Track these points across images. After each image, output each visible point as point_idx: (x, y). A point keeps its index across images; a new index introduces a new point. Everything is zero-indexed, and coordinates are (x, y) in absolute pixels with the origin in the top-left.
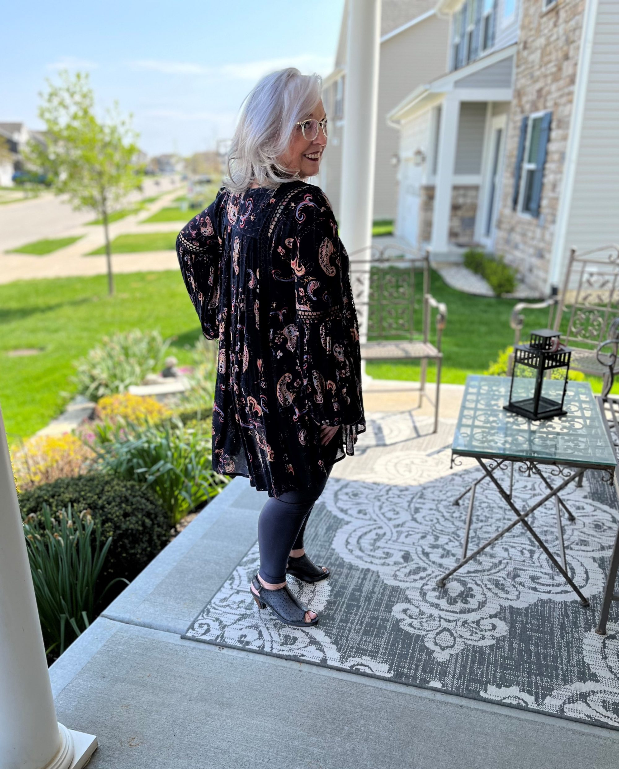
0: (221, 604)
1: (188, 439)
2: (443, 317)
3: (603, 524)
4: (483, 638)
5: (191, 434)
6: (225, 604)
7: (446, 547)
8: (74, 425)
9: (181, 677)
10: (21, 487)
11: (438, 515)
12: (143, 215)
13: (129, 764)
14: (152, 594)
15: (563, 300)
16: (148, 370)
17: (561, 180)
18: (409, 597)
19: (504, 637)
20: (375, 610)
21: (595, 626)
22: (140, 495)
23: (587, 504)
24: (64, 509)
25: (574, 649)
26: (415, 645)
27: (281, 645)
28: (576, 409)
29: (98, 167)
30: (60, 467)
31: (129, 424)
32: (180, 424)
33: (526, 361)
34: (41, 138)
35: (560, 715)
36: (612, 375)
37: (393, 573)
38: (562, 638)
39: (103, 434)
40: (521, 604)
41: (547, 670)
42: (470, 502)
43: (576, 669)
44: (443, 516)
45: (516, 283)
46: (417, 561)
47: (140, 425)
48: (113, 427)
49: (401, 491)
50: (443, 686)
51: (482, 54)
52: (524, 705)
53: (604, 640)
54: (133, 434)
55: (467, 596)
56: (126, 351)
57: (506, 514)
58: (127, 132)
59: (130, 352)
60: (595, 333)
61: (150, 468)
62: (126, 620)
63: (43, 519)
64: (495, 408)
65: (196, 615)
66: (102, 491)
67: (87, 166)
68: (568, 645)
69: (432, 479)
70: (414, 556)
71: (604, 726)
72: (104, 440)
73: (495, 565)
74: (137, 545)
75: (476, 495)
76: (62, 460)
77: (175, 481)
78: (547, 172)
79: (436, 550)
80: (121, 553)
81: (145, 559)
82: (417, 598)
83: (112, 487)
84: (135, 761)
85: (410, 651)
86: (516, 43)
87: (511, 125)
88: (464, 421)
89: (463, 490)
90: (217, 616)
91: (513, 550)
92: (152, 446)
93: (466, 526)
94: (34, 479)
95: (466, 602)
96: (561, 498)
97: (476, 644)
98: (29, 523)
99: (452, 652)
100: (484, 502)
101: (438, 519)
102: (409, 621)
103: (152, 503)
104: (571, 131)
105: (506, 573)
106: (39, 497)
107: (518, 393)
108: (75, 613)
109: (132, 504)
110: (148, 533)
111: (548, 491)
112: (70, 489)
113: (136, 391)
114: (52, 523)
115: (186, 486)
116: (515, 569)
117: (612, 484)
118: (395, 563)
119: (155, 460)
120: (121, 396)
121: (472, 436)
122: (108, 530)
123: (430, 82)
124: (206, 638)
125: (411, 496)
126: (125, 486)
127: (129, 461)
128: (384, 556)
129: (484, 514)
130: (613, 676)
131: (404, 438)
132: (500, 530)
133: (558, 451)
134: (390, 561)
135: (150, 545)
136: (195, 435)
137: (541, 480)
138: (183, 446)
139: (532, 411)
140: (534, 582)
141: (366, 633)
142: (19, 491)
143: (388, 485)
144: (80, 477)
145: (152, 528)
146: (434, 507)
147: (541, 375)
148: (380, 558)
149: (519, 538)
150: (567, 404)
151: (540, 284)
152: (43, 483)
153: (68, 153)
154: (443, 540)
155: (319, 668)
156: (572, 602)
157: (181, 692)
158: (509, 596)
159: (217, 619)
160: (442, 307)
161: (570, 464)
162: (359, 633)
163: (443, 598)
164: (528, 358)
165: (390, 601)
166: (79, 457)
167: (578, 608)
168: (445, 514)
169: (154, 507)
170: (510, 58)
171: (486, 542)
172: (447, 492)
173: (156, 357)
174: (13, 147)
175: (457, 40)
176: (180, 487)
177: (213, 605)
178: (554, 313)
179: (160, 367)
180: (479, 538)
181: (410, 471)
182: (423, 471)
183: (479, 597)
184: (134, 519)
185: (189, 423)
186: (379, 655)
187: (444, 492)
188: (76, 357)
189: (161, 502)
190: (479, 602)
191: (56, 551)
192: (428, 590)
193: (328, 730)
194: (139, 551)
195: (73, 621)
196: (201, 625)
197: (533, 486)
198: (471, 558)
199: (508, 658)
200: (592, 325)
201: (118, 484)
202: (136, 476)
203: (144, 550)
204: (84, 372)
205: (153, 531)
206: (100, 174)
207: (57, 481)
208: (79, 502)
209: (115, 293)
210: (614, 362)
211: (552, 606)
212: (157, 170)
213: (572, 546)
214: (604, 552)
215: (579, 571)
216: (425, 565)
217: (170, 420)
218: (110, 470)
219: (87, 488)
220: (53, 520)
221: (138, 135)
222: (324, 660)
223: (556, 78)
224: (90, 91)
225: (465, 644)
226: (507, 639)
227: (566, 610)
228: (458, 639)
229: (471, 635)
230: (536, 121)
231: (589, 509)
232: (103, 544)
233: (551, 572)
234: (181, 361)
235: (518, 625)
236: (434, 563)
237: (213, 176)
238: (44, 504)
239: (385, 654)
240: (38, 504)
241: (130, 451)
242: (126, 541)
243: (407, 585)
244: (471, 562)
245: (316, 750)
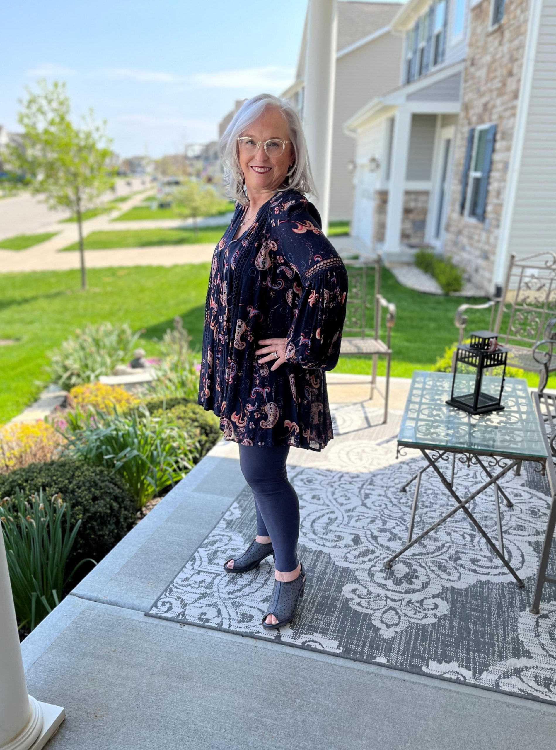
0: (183, 583)
1: (154, 427)
2: (392, 316)
3: (539, 510)
4: (426, 616)
5: (157, 422)
6: (186, 583)
7: (393, 531)
8: (47, 413)
9: (144, 652)
11: (386, 501)
12: (115, 214)
13: (94, 734)
14: (118, 573)
15: (504, 301)
16: (117, 360)
17: (504, 187)
18: (358, 577)
19: (445, 615)
20: (326, 590)
21: (529, 606)
22: (108, 480)
23: (524, 491)
24: (36, 493)
25: (510, 627)
26: (363, 623)
27: (239, 623)
28: (513, 404)
29: (73, 169)
30: (33, 452)
31: (99, 414)
32: (147, 414)
34: (20, 140)
35: (496, 689)
36: (547, 371)
37: (343, 555)
38: (499, 617)
39: (74, 422)
40: (461, 585)
41: (484, 647)
42: (416, 489)
43: (511, 646)
44: (391, 502)
45: (463, 282)
46: (366, 544)
47: (109, 414)
48: (84, 416)
49: (353, 478)
50: (388, 662)
51: (433, 69)
52: (462, 679)
53: (538, 619)
54: (102, 422)
55: (412, 577)
56: (97, 342)
57: (449, 500)
58: (101, 137)
59: (101, 344)
60: (533, 332)
61: (117, 454)
62: (94, 598)
63: (16, 502)
64: (439, 402)
65: (160, 593)
66: (73, 476)
67: (63, 169)
68: (504, 624)
69: (381, 467)
70: (363, 539)
71: (536, 699)
72: (75, 427)
73: (438, 549)
74: (104, 528)
75: (422, 482)
76: (36, 445)
77: (141, 467)
78: (492, 180)
79: (383, 533)
80: (89, 535)
81: (112, 540)
82: (366, 579)
83: (82, 473)
84: (100, 732)
85: (359, 629)
86: (464, 60)
87: (459, 136)
88: (410, 414)
89: (410, 478)
90: (179, 595)
91: (455, 534)
92: (120, 434)
93: (412, 512)
94: (8, 463)
95: (411, 583)
96: (500, 485)
97: (419, 622)
98: (3, 505)
99: (397, 630)
100: (430, 489)
101: (386, 505)
102: (358, 600)
103: (119, 487)
104: (514, 143)
105: (448, 555)
106: (13, 481)
107: (460, 389)
108: (45, 591)
109: (101, 488)
110: (115, 516)
111: (488, 479)
112: (43, 474)
113: (106, 380)
114: (25, 506)
115: (152, 471)
116: (457, 552)
117: (543, 475)
118: (346, 546)
119: (123, 447)
120: (91, 386)
121: (416, 429)
122: (78, 512)
123: (384, 95)
124: (168, 615)
125: (362, 483)
126: (94, 471)
127: (98, 447)
128: (336, 539)
129: (429, 500)
130: (545, 653)
131: (356, 428)
132: (444, 515)
133: (496, 444)
134: (342, 543)
135: (117, 527)
136: (160, 423)
137: (482, 469)
138: (148, 433)
139: (472, 405)
140: (474, 565)
141: (318, 611)
143: (340, 472)
144: (52, 463)
145: (119, 512)
146: (383, 494)
147: (480, 373)
148: (332, 541)
149: (460, 523)
150: (504, 400)
151: (486, 284)
152: (17, 467)
153: (45, 156)
154: (391, 524)
155: (273, 644)
156: (509, 583)
157: (145, 666)
158: (451, 578)
159: (179, 598)
160: (392, 307)
161: (506, 455)
162: (311, 611)
163: (389, 579)
164: (469, 357)
165: (340, 581)
166: (51, 443)
167: (514, 589)
168: (393, 500)
169: (121, 491)
170: (458, 75)
171: (430, 527)
172: (395, 479)
173: (125, 349)
175: (410, 55)
176: (146, 472)
177: (175, 585)
178: (496, 314)
179: (129, 358)
180: (424, 523)
181: (361, 459)
182: (373, 459)
183: (423, 579)
184: (101, 503)
185: (155, 411)
186: (329, 632)
187: (392, 479)
188: (51, 347)
189: (128, 486)
190: (423, 583)
191: (27, 532)
192: (376, 571)
193: (281, 703)
194: (107, 533)
195: (44, 599)
196: (164, 604)
197: (475, 474)
198: (416, 541)
199: (448, 636)
200: (530, 325)
201: (88, 470)
202: (104, 462)
203: (112, 532)
204: (57, 362)
205: (120, 514)
206: (75, 175)
207: (30, 466)
208: (51, 486)
209: (87, 287)
210: (550, 359)
211: (490, 587)
212: (128, 172)
213: (510, 531)
214: (539, 536)
215: (516, 554)
216: (374, 548)
217: (138, 409)
218: (80, 456)
219: (59, 473)
220: (26, 503)
221: (111, 141)
222: (278, 636)
223: (501, 92)
224: (66, 99)
225: (409, 622)
226: (448, 618)
227: (503, 591)
228: (402, 618)
229: (415, 614)
230: (482, 132)
231: (526, 496)
232: (73, 526)
233: (490, 555)
234: (149, 353)
235: (459, 605)
236: (382, 545)
237: (181, 178)
238: (17, 489)
239: (334, 631)
240: (12, 488)
241: (99, 438)
242: (95, 523)
243: (357, 566)
244: (415, 545)
245: (269, 721)
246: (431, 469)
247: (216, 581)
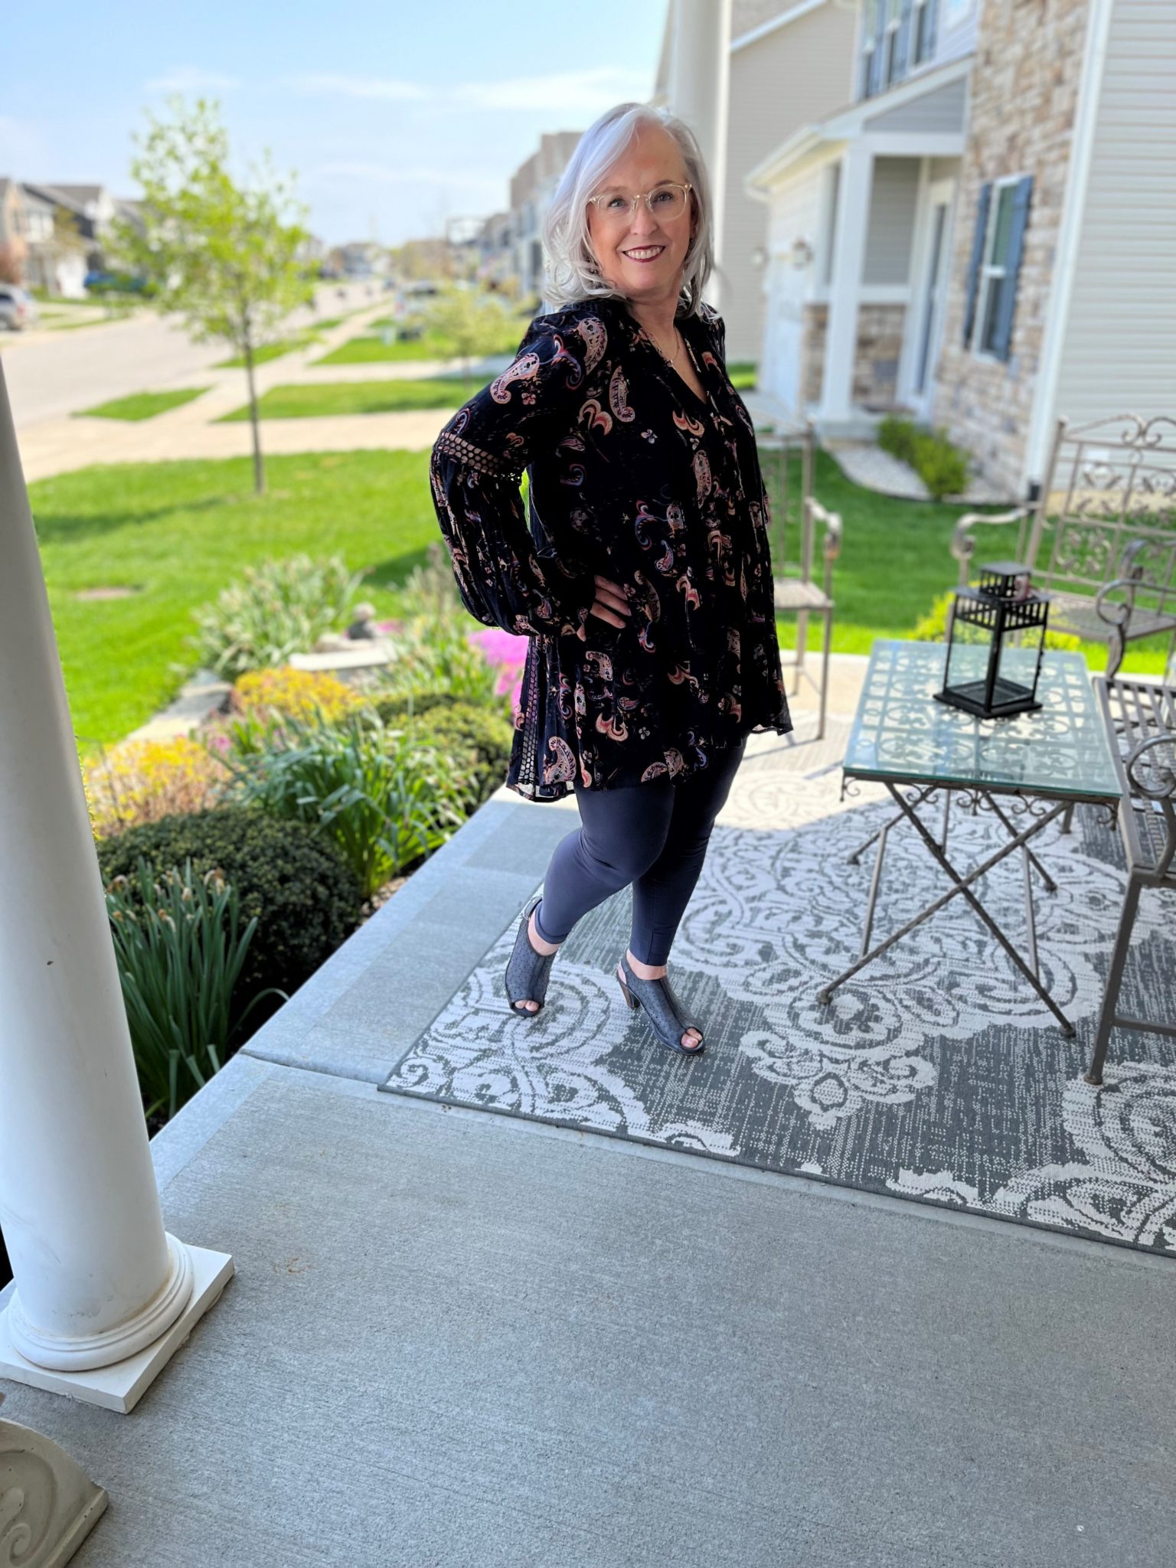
0: (447, 1032)
1: (393, 748)
2: (835, 538)
3: (1104, 897)
4: (894, 1090)
5: (397, 739)
6: (453, 1031)
7: (835, 935)
8: (194, 723)
9: (377, 1156)
10: (102, 830)
11: (822, 881)
12: (316, 352)
13: (288, 1303)
14: (328, 1014)
15: (1044, 509)
16: (323, 625)
17: (1047, 296)
18: (770, 1020)
19: (930, 1088)
21: (1084, 1071)
22: (308, 845)
23: (1078, 862)
24: (175, 869)
25: (1048, 1108)
26: (777, 1102)
27: (550, 1102)
28: (1058, 699)
29: (236, 267)
30: (169, 795)
31: (290, 723)
32: (378, 723)
33: (972, 617)
34: (135, 211)
35: (1021, 1219)
36: (1124, 639)
37: (743, 980)
38: (1028, 1090)
39: (244, 739)
40: (959, 1033)
41: (1000, 1143)
42: (877, 859)
43: (1049, 1142)
44: (831, 883)
45: (968, 476)
46: (785, 959)
47: (309, 725)
48: (262, 727)
49: (760, 839)
50: (824, 1171)
51: (913, 72)
52: (960, 1202)
53: (1099, 1094)
54: (296, 739)
55: (869, 1019)
56: (286, 595)
57: (938, 878)
58: (286, 204)
59: (292, 595)
60: (1097, 567)
61: (324, 797)
62: (283, 1059)
63: (139, 885)
64: (920, 696)
65: (404, 1051)
66: (243, 838)
67: (217, 265)
68: (1037, 1102)
69: (813, 819)
70: (779, 951)
71: (1094, 1238)
72: (246, 749)
73: (918, 967)
74: (303, 932)
75: (888, 846)
76: (173, 783)
77: (369, 822)
78: (1023, 282)
79: (816, 940)
80: (274, 945)
81: (317, 955)
82: (784, 1022)
83: (260, 831)
84: (298, 1298)
85: (770, 1112)
86: (972, 55)
87: (963, 198)
88: (868, 718)
89: (866, 838)
90: (440, 1053)
91: (949, 940)
92: (330, 759)
93: (869, 900)
94: (123, 815)
96: (1034, 851)
97: (881, 1100)
98: (114, 891)
99: (841, 1114)
100: (903, 859)
101: (821, 888)
102: (769, 1061)
103: (329, 858)
104: (1065, 211)
105: (937, 979)
106: (133, 847)
107: (961, 671)
108: (195, 1046)
109: (294, 860)
110: (321, 910)
111: (1011, 839)
112: (187, 833)
113: (302, 662)
114: (155, 892)
115: (389, 830)
116: (952, 973)
117: (1113, 828)
118: (747, 963)
119: (335, 784)
120: (275, 672)
121: (878, 745)
122: (253, 904)
123: (823, 120)
124: (421, 1089)
125: (778, 848)
126: (282, 829)
127: (289, 785)
128: (729, 950)
129: (902, 879)
130: (1112, 1155)
131: (766, 748)
132: (928, 906)
133: (1027, 771)
134: (739, 959)
135: (326, 932)
136: (402, 741)
137: (999, 821)
138: (382, 759)
139: (983, 702)
140: (984, 996)
141: (695, 1082)
142: (99, 837)
143: (737, 829)
144: (204, 814)
145: (329, 902)
146: (817, 868)
147: (997, 642)
148: (722, 954)
149: (959, 921)
150: (1043, 691)
151: (1010, 479)
152: (140, 822)
153: (182, 241)
154: (829, 923)
155: (613, 1141)
156: (1047, 1030)
157: (378, 1181)
158: (940, 1020)
159: (440, 1058)
160: (834, 521)
161: (1044, 794)
163: (827, 1022)
164: (976, 612)
165: (736, 1027)
166: (202, 778)
167: (1057, 1039)
168: (835, 879)
169: (332, 865)
170: (960, 81)
171: (902, 927)
172: (839, 840)
173: (337, 604)
174: (85, 227)
175: (870, 46)
176: (379, 830)
177: (434, 1034)
178: (1028, 532)
179: (344, 619)
180: (891, 920)
181: (776, 806)
182: (798, 805)
183: (890, 1021)
184: (296, 886)
185: (394, 719)
186: (717, 1119)
187: (833, 841)
188: (198, 602)
189: (345, 856)
190: (889, 1030)
191: (161, 941)
192: (803, 1009)
193: (628, 1246)
194: (307, 941)
195: (192, 1062)
196: (412, 1069)
197: (987, 830)
198: (876, 954)
200: (1094, 554)
201: (270, 826)
202: (301, 812)
203: (316, 939)
204: (210, 629)
205: (331, 907)
206: (240, 277)
207: (163, 820)
208: (202, 856)
209: (266, 489)
210: (1128, 618)
211: (1013, 1036)
212: (340, 271)
213: (1050, 934)
214: (1103, 944)
215: (1061, 976)
216: (799, 967)
217: (361, 714)
218: (256, 801)
219: (217, 832)
220: (157, 886)
221: (306, 210)
222: (622, 1127)
223: (1041, 115)
224: (221, 132)
225: (864, 1100)
226: (934, 1092)
227: (1036, 1042)
228: (851, 1092)
229: (874, 1085)
230: (1005, 191)
231: (1081, 871)
232: (242, 929)
233: (1012, 978)
234: (382, 611)
235: (954, 1069)
236: (813, 962)
237: (440, 284)
238: (141, 860)
239: (726, 1117)
240: (131, 859)
241: (289, 768)
242: (284, 924)
243: (767, 999)
244: (875, 960)
245: (607, 1279)
246: (906, 820)
247: (508, 1028)
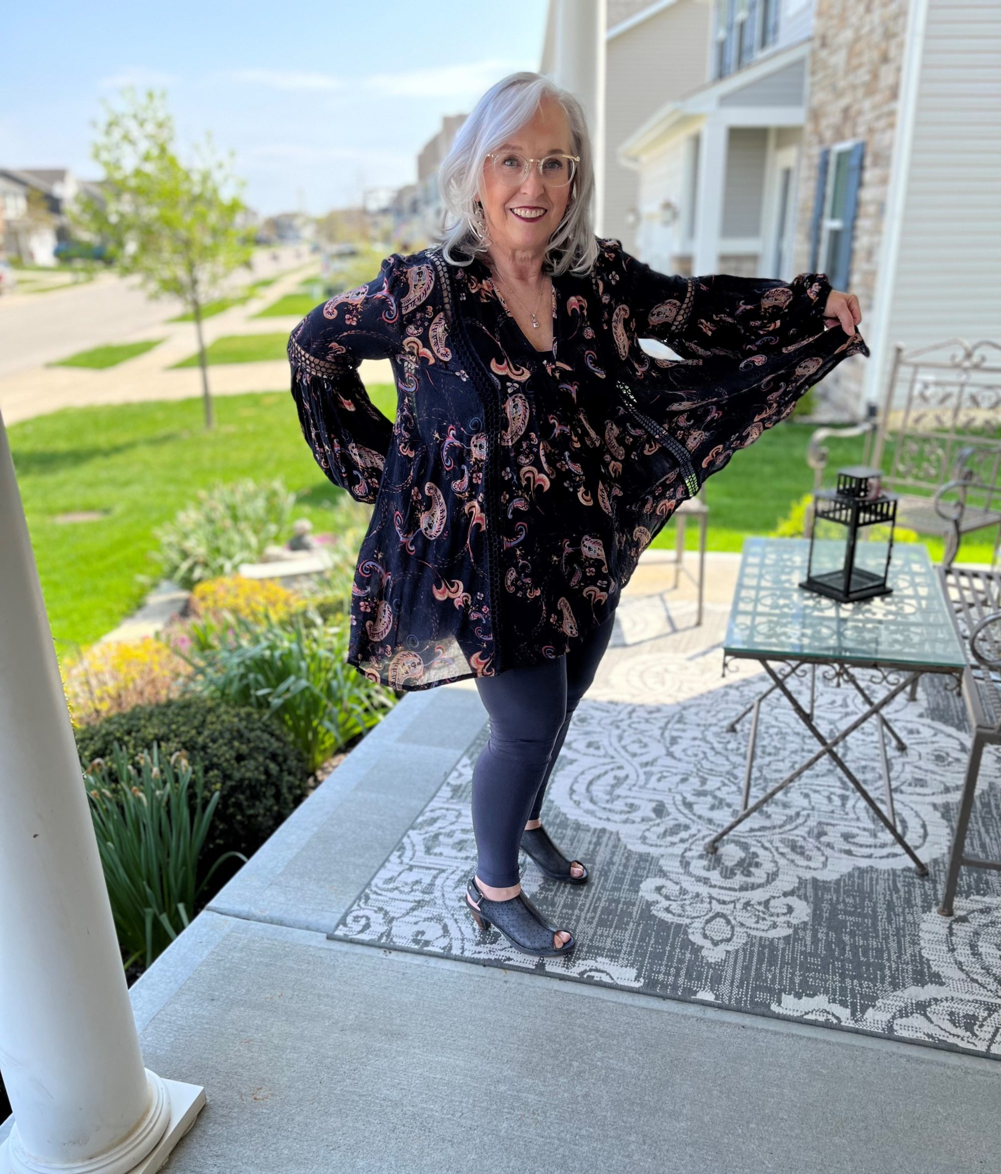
0: (386, 886)
1: (331, 643)
3: (948, 754)
4: (774, 926)
5: (335, 635)
6: (391, 886)
7: (718, 793)
8: (158, 626)
9: (328, 996)
10: (81, 720)
11: (705, 747)
12: (255, 306)
13: (254, 1127)
14: (282, 874)
15: (885, 423)
16: (267, 539)
17: (878, 244)
18: (664, 868)
19: (805, 923)
20: (614, 889)
21: (937, 904)
22: (260, 728)
23: (924, 725)
24: (146, 751)
25: (908, 938)
26: (674, 939)
27: (477, 944)
28: (906, 584)
29: (183, 233)
30: (139, 688)
31: (241, 622)
32: (319, 621)
33: (831, 515)
34: (97, 191)
35: (888, 1035)
36: (959, 534)
37: (640, 834)
38: (890, 923)
39: (202, 638)
40: (829, 875)
41: (868, 970)
42: (753, 727)
43: (910, 967)
44: (713, 748)
46: (675, 815)
47: (257, 622)
48: (217, 628)
49: (651, 712)
50: (717, 998)
51: (759, 55)
52: (835, 1021)
53: (951, 925)
54: (248, 636)
55: (750, 865)
56: (233, 512)
57: (804, 743)
58: (226, 179)
59: (240, 513)
60: (933, 472)
61: (275, 687)
62: (244, 914)
63: (115, 766)
64: (787, 585)
65: (349, 903)
66: (203, 723)
67: (167, 232)
68: (899, 933)
69: (694, 694)
70: (671, 808)
71: (952, 1049)
72: (203, 646)
73: (790, 819)
74: (257, 803)
75: (761, 716)
76: (142, 678)
77: (313, 705)
78: (859, 233)
79: (702, 798)
80: (233, 816)
81: (271, 823)
82: (676, 870)
83: (218, 717)
84: (262, 1122)
85: (668, 948)
86: (810, 39)
87: (805, 162)
88: (742, 606)
89: (741, 709)
90: (380, 905)
91: (816, 795)
92: (277, 653)
93: (747, 763)
94: (99, 707)
95: (749, 874)
96: (887, 717)
97: (764, 934)
98: (93, 772)
99: (729, 948)
100: (773, 727)
101: (705, 753)
102: (665, 903)
103: (278, 739)
104: (893, 170)
105: (807, 829)
106: (108, 734)
107: (820, 562)
108: (166, 905)
109: (249, 741)
110: (274, 784)
111: (867, 708)
112: (155, 720)
113: (250, 571)
114: (128, 772)
115: (330, 713)
116: (820, 823)
117: (959, 694)
118: (643, 820)
119: (282, 675)
120: (227, 581)
121: (753, 628)
122: (213, 780)
123: (684, 97)
124: (365, 937)
125: (666, 720)
126: (238, 715)
127: (243, 676)
128: (627, 809)
129: (773, 744)
130: (964, 976)
131: (653, 634)
132: (797, 766)
133: (881, 648)
134: (636, 816)
135: (278, 803)
136: (340, 636)
137: (856, 692)
138: (322, 652)
139: (842, 588)
140: (849, 842)
141: (602, 923)
142: (78, 726)
143: (630, 705)
144: (169, 703)
145: (280, 777)
146: (700, 736)
147: (854, 536)
148: (621, 812)
149: (825, 779)
150: (892, 578)
151: (851, 402)
152: (114, 712)
154: (713, 783)
155: (532, 977)
156: (904, 870)
157: (330, 1018)
158: (812, 864)
159: (381, 909)
161: (897, 666)
162: (591, 923)
163: (714, 868)
164: (835, 511)
165: (636, 875)
166: (167, 673)
167: (913, 878)
168: (716, 745)
169: (281, 745)
170: (800, 63)
171: (777, 785)
172: (718, 712)
173: (279, 521)
174: (54, 205)
175: (722, 34)
176: (321, 714)
177: (374, 889)
178: (872, 445)
179: (285, 536)
180: (766, 780)
181: (663, 683)
182: (682, 683)
183: (768, 867)
184: (251, 764)
185: (331, 617)
186: (622, 955)
187: (713, 713)
188: (159, 522)
189: (291, 737)
190: (768, 874)
191: (135, 814)
192: (692, 858)
193: (549, 1068)
194: (262, 811)
195: (164, 919)
196: (356, 919)
197: (845, 700)
198: (754, 809)
199: (811, 955)
200: (929, 460)
201: (227, 712)
202: (253, 700)
203: (269, 809)
204: (170, 545)
205: (281, 781)
206: (188, 243)
207: (134, 709)
208: (168, 740)
209: (215, 424)
210: (961, 514)
211: (875, 876)
212: (274, 237)
213: (903, 788)
214: (949, 795)
215: (914, 824)
216: (688, 822)
217: (304, 614)
218: (214, 691)
219: (180, 719)
220: (130, 767)
221: (243, 184)
222: (540, 965)
223: (870, 89)
224: (168, 118)
225: (748, 936)
226: (809, 927)
227: (894, 882)
228: (737, 929)
229: (757, 922)
230: (841, 155)
231: (927, 733)
232: (206, 802)
233: (872, 826)
234: (318, 526)
235: (825, 906)
236: (700, 817)
237: (360, 246)
238: (116, 745)
239: (630, 953)
240: (107, 744)
241: (243, 662)
242: (241, 797)
243: (662, 850)
244: (755, 814)
245: (531, 1098)
246: (778, 691)
247: (438, 882)
